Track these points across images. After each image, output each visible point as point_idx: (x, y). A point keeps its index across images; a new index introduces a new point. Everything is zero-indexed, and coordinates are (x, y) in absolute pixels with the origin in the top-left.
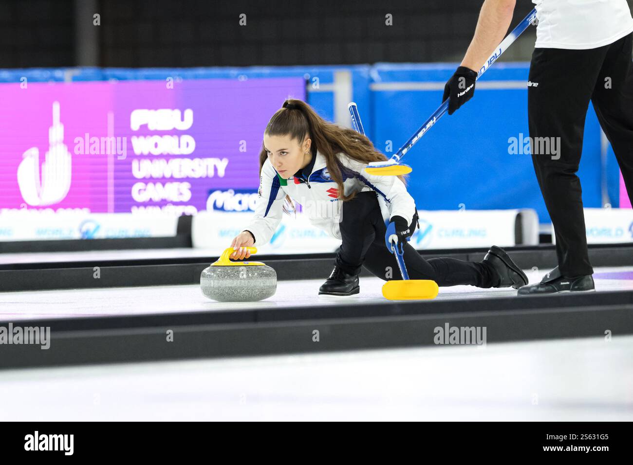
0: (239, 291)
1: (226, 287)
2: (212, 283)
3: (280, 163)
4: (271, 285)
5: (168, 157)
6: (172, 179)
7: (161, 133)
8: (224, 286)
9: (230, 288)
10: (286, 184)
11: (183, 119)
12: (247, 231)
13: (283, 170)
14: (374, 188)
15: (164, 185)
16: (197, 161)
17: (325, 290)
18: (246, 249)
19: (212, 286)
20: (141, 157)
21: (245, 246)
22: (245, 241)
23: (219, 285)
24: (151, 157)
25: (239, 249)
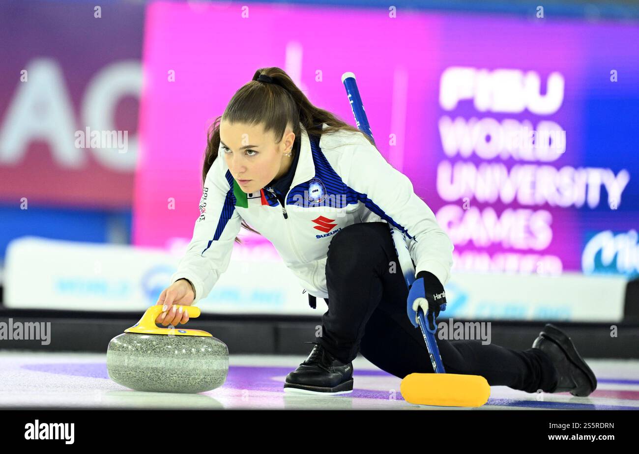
0: (168, 375)
1: (148, 368)
2: (126, 360)
3: (243, 167)
4: (220, 369)
5: (510, 163)
6: (515, 205)
7: (500, 117)
8: (145, 366)
9: (154, 370)
10: (246, 206)
11: (543, 91)
12: (184, 279)
13: (246, 179)
14: (389, 219)
15: (499, 214)
16: (567, 172)
17: (295, 381)
18: (181, 309)
19: (126, 364)
20: (457, 159)
21: (180, 304)
22: (180, 296)
23: (138, 363)
24: (476, 160)
25: (172, 307)
